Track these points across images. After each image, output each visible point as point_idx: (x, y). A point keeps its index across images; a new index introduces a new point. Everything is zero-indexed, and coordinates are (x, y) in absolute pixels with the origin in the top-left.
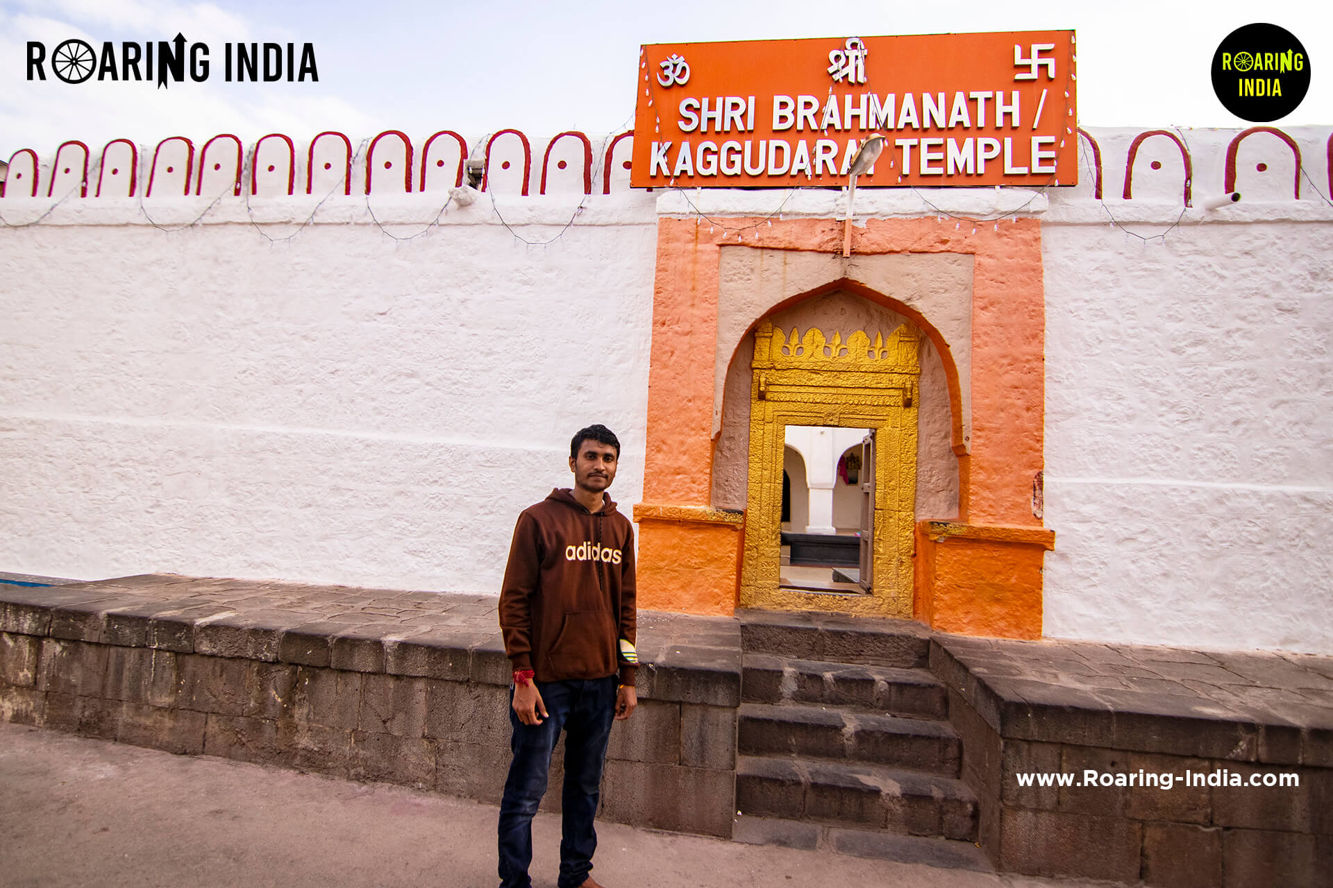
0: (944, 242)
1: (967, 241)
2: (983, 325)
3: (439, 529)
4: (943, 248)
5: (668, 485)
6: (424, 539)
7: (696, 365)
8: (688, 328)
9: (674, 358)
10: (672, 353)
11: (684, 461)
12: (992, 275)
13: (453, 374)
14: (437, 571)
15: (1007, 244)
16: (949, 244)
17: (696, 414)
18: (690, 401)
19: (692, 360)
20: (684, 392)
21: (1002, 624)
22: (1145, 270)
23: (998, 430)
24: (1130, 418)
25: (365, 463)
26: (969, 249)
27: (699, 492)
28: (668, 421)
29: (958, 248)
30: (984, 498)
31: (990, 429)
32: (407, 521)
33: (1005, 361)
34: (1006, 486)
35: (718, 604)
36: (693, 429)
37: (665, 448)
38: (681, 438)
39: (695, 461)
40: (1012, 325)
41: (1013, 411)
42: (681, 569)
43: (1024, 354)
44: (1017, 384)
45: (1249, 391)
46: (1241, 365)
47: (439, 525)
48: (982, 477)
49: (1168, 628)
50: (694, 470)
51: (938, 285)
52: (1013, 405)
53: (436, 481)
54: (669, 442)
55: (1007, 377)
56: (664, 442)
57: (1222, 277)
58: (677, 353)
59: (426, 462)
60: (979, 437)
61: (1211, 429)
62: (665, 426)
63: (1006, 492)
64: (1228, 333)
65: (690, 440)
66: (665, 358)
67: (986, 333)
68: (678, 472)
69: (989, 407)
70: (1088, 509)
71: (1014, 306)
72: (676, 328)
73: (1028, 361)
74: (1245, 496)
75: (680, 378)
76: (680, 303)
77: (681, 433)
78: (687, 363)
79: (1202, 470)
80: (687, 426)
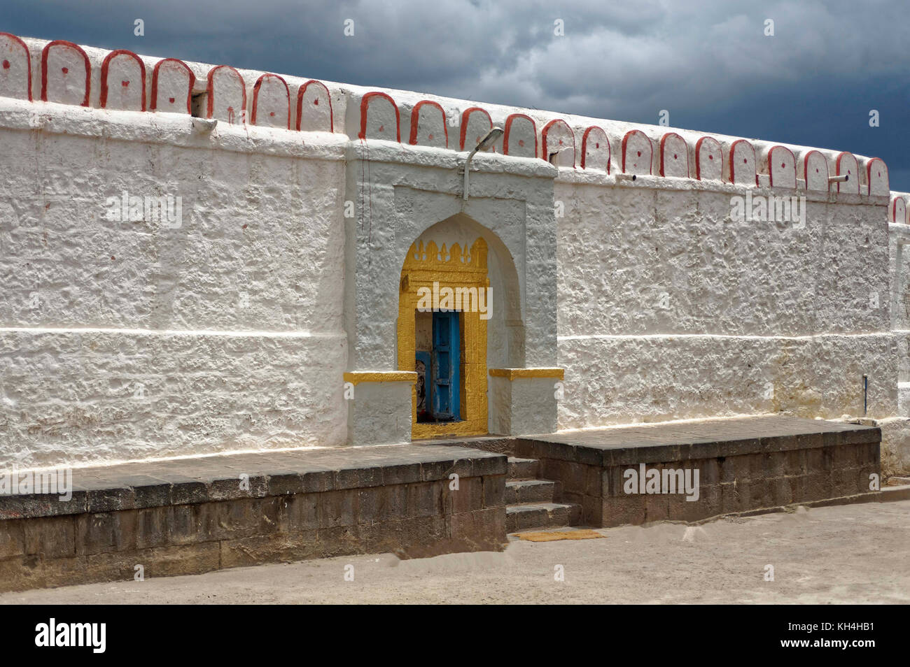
0: (511, 193)
1: (522, 193)
2: (531, 246)
3: (205, 406)
4: (511, 196)
5: (370, 357)
6: (193, 415)
7: (384, 272)
8: (379, 245)
9: (371, 267)
10: (370, 262)
11: (379, 340)
12: (534, 215)
13: (201, 276)
14: (207, 440)
15: (539, 196)
16: (514, 194)
17: (385, 307)
18: (381, 297)
19: (382, 269)
20: (378, 291)
21: (541, 426)
22: (592, 212)
23: (537, 311)
24: (586, 300)
25: (138, 355)
26: (523, 198)
27: (389, 361)
28: (368, 313)
29: (518, 197)
30: (532, 353)
31: (534, 311)
32: (177, 402)
33: (539, 269)
34: (541, 344)
35: (403, 435)
36: (384, 317)
37: (367, 332)
38: (377, 324)
39: (386, 340)
40: (543, 247)
41: (544, 299)
42: (381, 415)
43: (549, 264)
44: (545, 282)
45: (632, 283)
46: (629, 269)
47: (205, 403)
48: (530, 340)
49: (603, 419)
50: (386, 346)
51: (508, 220)
52: (544, 296)
53: (199, 367)
54: (370, 327)
55: (541, 279)
56: (367, 327)
57: (622, 218)
58: (373, 263)
59: (189, 352)
60: (529, 315)
61: (617, 306)
62: (367, 315)
63: (541, 348)
64: (625, 251)
65: (382, 325)
66: (365, 267)
67: (532, 252)
68: (377, 347)
69: (533, 297)
70: (571, 355)
71: (543, 235)
72: (372, 245)
73: (550, 269)
74: (631, 342)
75: (376, 281)
76: (374, 226)
77: (376, 321)
78: (378, 270)
79: (614, 329)
80: (380, 315)
